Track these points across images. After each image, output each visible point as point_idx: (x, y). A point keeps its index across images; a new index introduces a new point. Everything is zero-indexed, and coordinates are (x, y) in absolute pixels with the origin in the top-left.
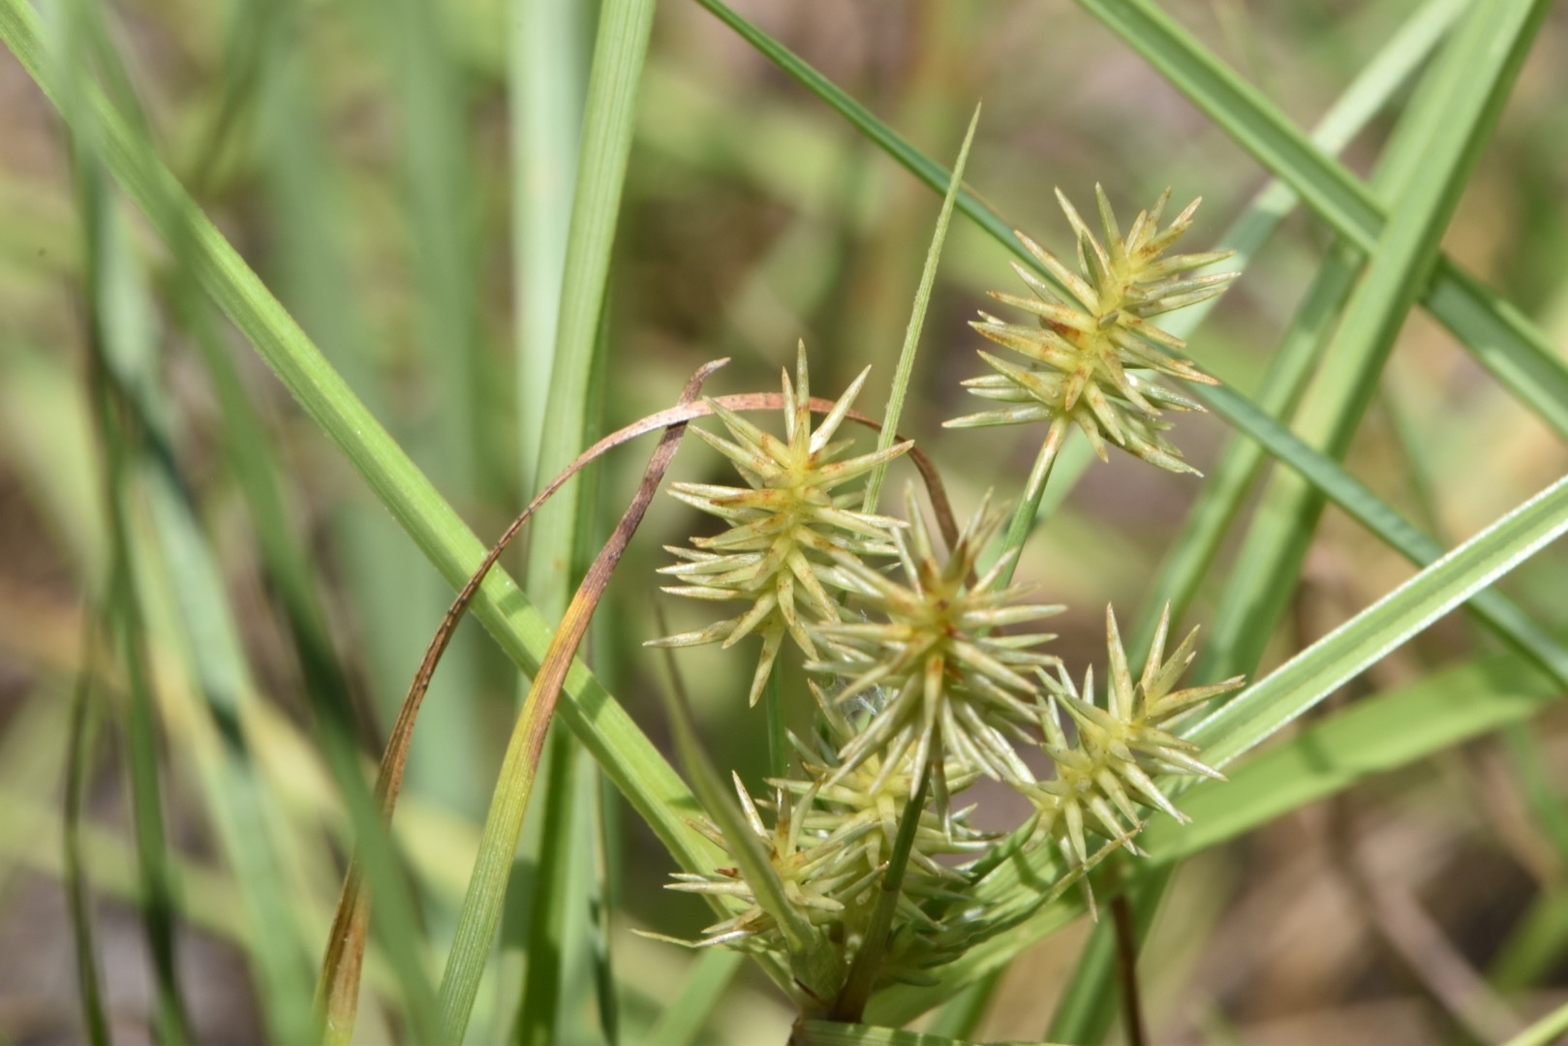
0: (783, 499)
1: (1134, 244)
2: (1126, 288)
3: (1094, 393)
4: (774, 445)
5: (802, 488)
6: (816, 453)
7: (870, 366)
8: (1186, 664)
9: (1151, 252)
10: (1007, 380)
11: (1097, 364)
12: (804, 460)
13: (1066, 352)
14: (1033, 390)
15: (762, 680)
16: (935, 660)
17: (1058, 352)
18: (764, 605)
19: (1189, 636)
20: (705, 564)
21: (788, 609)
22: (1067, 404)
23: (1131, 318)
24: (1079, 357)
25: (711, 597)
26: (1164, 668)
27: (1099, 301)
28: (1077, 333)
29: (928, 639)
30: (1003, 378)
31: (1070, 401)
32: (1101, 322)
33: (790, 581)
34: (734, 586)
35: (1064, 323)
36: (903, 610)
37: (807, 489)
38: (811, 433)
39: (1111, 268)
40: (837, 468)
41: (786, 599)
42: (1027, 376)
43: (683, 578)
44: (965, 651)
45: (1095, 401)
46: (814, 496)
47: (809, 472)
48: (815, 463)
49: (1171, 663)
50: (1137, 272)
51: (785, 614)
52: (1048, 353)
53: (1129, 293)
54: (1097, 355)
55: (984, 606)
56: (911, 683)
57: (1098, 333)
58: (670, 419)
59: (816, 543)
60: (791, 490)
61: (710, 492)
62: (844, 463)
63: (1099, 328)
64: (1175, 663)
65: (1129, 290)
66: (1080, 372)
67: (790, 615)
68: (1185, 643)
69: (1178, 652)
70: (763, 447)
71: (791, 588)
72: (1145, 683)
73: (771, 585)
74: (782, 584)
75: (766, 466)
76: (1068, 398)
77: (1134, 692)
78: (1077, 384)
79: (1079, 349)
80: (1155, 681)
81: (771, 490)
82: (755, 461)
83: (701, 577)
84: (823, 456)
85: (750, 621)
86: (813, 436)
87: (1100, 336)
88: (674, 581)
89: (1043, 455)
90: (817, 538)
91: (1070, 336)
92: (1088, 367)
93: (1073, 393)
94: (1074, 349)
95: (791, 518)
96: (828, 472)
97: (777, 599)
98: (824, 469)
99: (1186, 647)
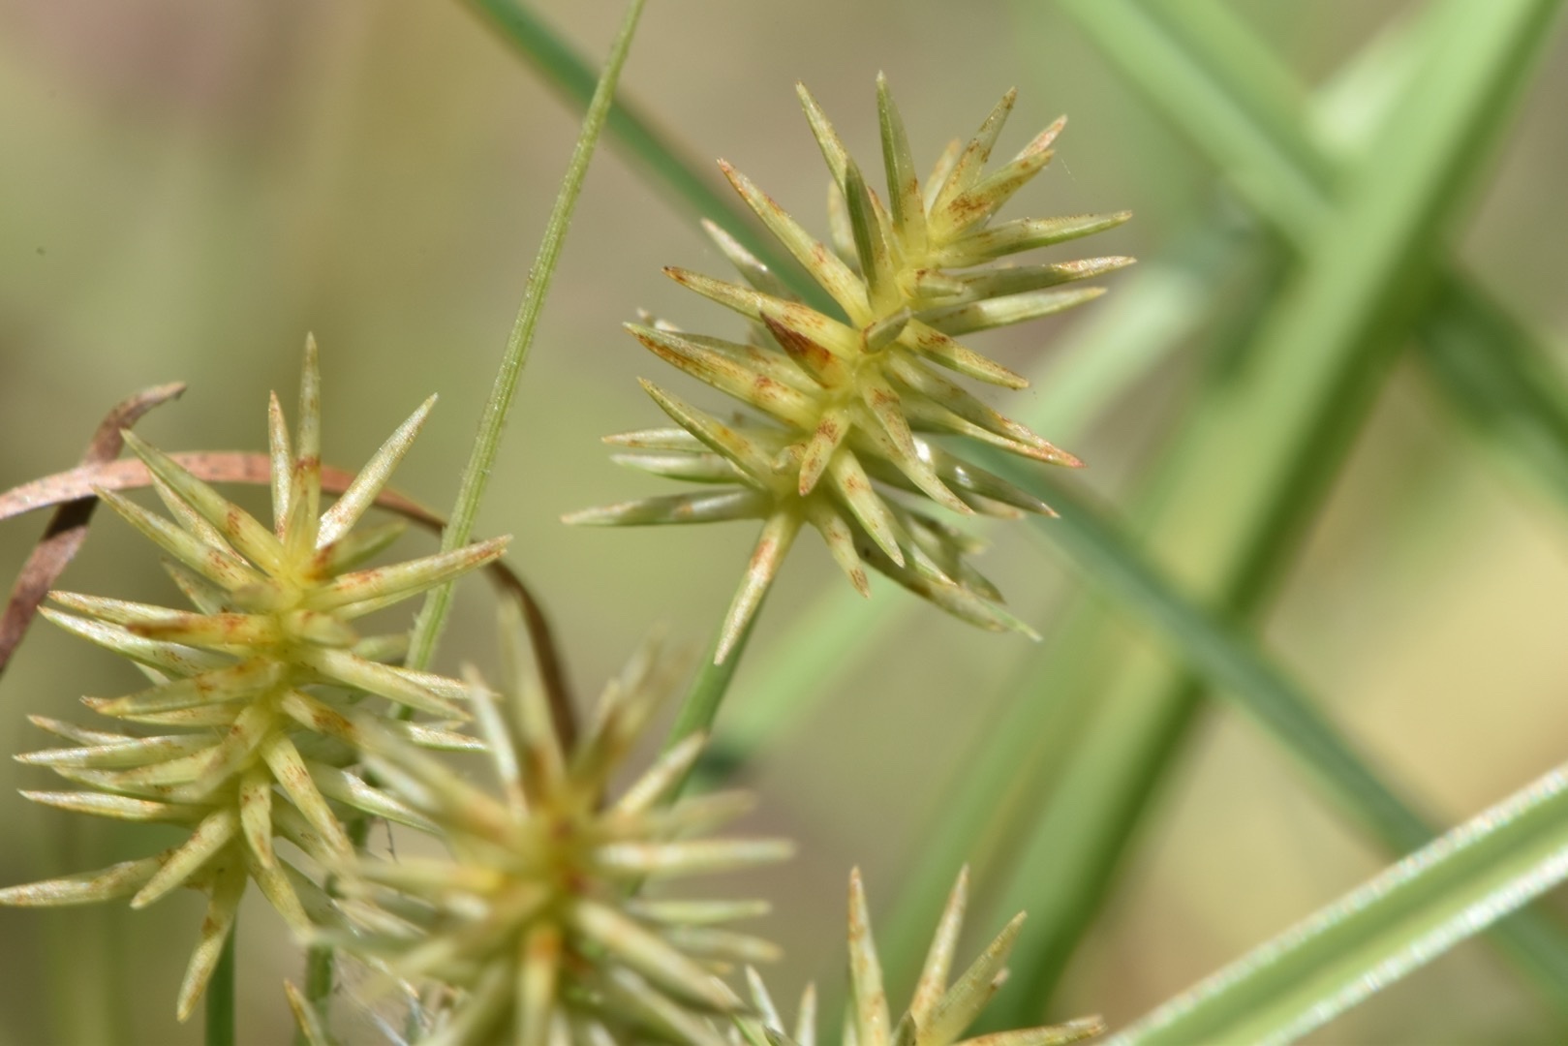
0: (262, 632)
1: (940, 195)
2: (922, 273)
3: (849, 471)
4: (251, 530)
5: (299, 614)
6: (329, 549)
7: (435, 397)
8: (993, 987)
9: (972, 209)
10: (692, 437)
11: (857, 417)
12: (306, 562)
13: (799, 391)
14: (735, 459)
15: (201, 972)
16: (541, 938)
17: (785, 390)
18: (212, 833)
19: (1005, 932)
20: (106, 749)
21: (261, 838)
22: (802, 483)
23: (927, 332)
24: (824, 404)
25: (114, 813)
26: (953, 991)
27: (869, 298)
28: (825, 355)
29: (532, 896)
30: (684, 434)
31: (807, 480)
32: (871, 335)
33: (264, 790)
34: (158, 794)
35: (803, 334)
36: (486, 834)
37: (309, 615)
38: (321, 512)
39: (895, 237)
40: (367, 580)
41: (256, 821)
42: (725, 433)
43: (64, 773)
44: (599, 922)
45: (851, 485)
46: (321, 628)
47: (312, 585)
48: (327, 568)
49: (965, 984)
50: (941, 247)
51: (255, 846)
52: (768, 390)
53: (928, 282)
54: (859, 401)
55: (643, 837)
56: (493, 978)
57: (862, 358)
58: (67, 490)
59: (318, 719)
60: (276, 616)
61: (123, 613)
62: (379, 571)
63: (867, 347)
64: (974, 983)
65: (927, 276)
66: (826, 430)
67: (263, 849)
68: (995, 946)
69: (981, 963)
70: (229, 534)
71: (267, 804)
72: (919, 1013)
73: (228, 798)
74: (250, 793)
75: (232, 569)
76: (803, 473)
77: (898, 1032)
78: (821, 449)
79: (825, 386)
80: (937, 1014)
81: (241, 615)
82: (210, 560)
83: (96, 774)
84: (343, 555)
85: (187, 860)
86: (323, 518)
87: (866, 365)
88: (48, 779)
89: (748, 582)
90: (322, 711)
91: (812, 359)
92: (840, 421)
93: (812, 464)
94: (816, 386)
95: (274, 669)
96: (348, 587)
97: (239, 820)
98: (343, 580)
99: (996, 954)
